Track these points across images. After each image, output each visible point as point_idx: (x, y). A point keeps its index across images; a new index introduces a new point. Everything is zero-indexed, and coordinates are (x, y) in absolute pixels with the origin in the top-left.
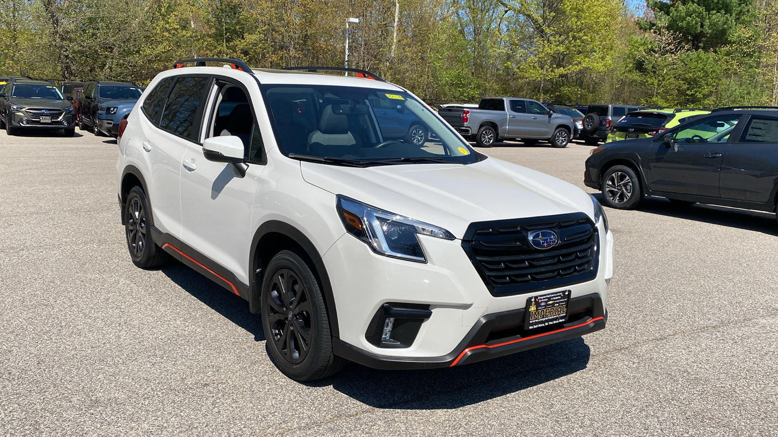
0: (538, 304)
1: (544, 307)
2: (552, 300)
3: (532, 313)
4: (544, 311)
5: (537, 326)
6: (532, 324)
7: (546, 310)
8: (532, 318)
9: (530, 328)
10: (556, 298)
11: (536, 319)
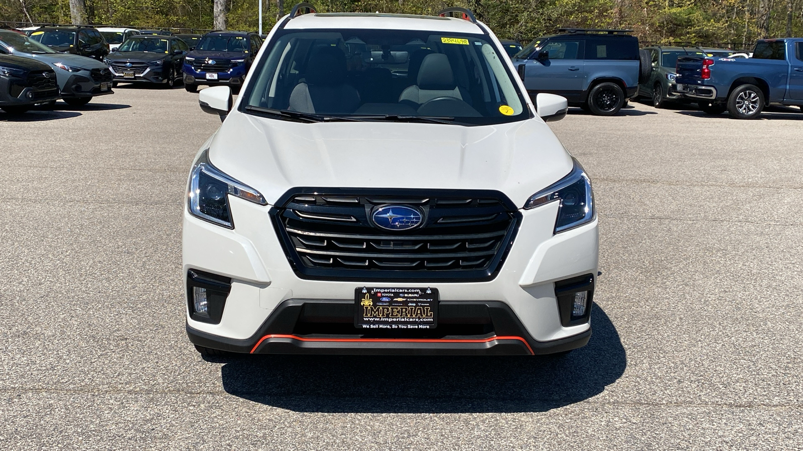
0: (375, 298)
1: (388, 304)
2: (404, 297)
3: (367, 308)
4: (388, 309)
5: (376, 326)
6: (369, 323)
7: (392, 309)
8: (366, 315)
9: (364, 326)
10: (410, 295)
11: (376, 317)
